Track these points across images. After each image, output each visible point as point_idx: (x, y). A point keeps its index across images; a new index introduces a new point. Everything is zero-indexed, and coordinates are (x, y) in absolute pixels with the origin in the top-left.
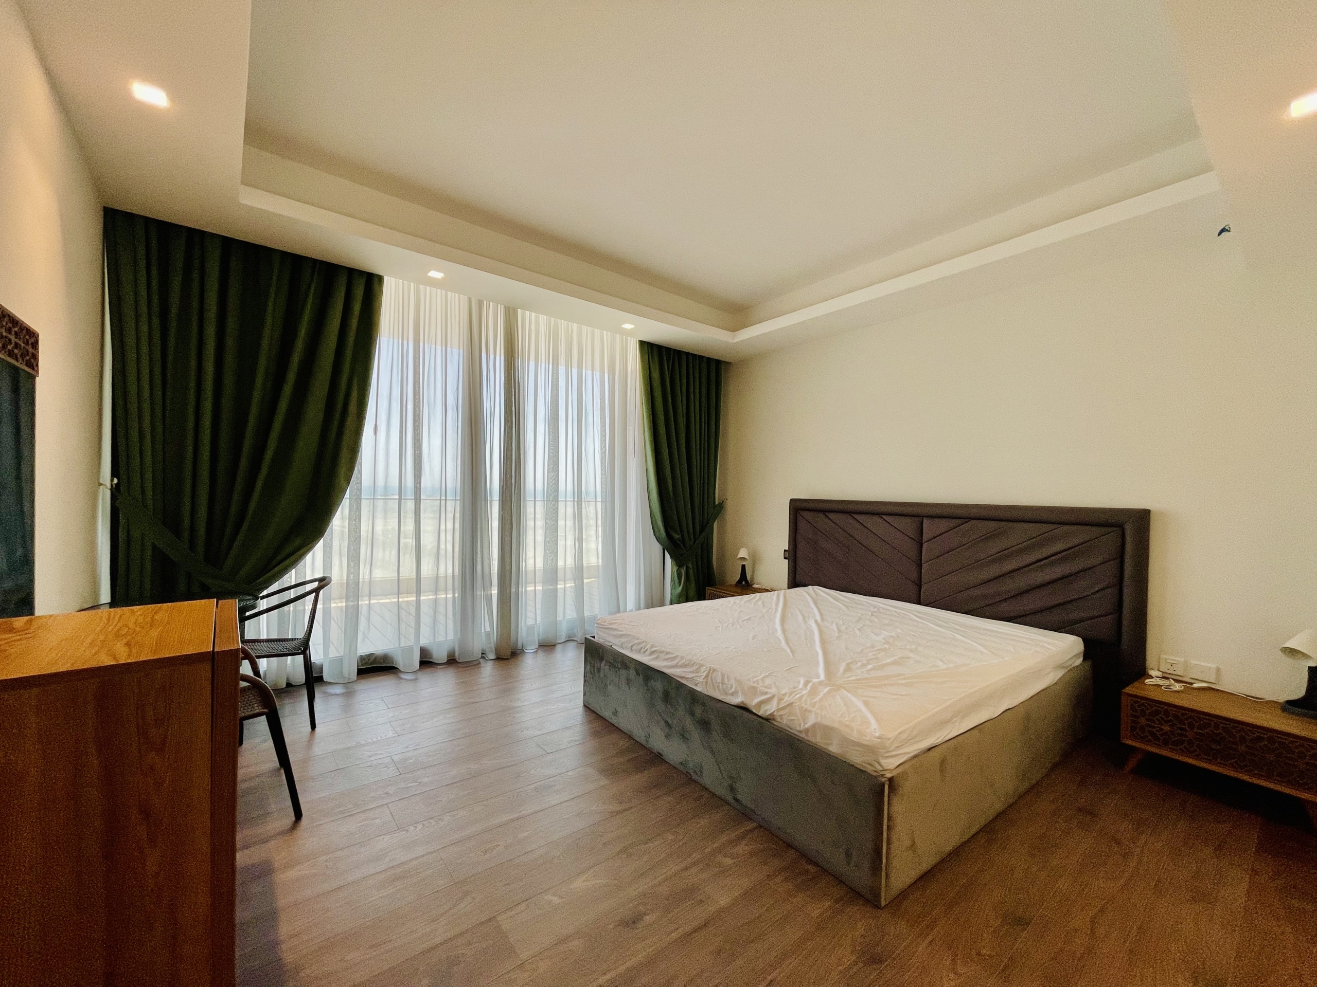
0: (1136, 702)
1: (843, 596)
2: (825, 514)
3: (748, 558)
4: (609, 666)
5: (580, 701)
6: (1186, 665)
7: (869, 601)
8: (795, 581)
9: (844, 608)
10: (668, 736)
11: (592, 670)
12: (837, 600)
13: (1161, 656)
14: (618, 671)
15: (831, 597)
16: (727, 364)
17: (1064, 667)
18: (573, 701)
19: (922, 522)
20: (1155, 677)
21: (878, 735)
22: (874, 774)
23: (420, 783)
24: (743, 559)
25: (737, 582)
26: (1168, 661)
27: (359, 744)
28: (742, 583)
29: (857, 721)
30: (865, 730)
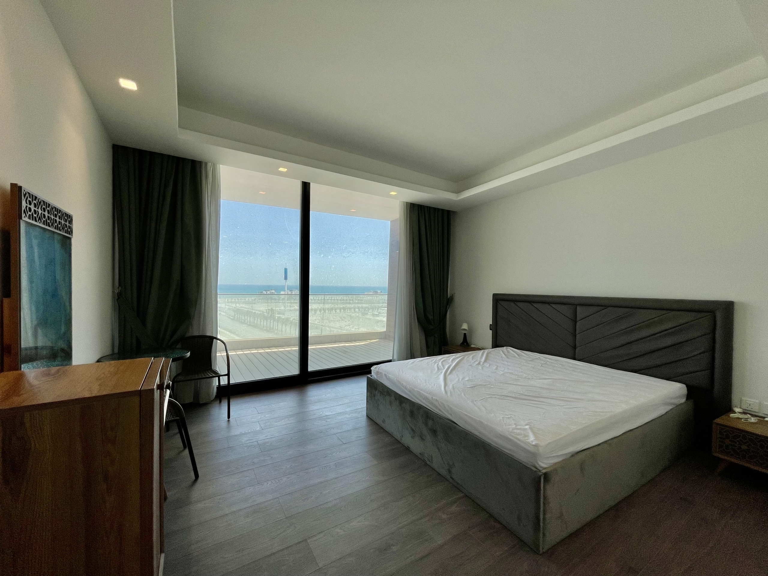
0: (723, 429)
1: (525, 354)
2: (515, 303)
3: (467, 329)
4: (380, 393)
5: (365, 413)
6: (760, 404)
7: (541, 357)
8: (496, 343)
9: (524, 362)
10: (413, 437)
11: (371, 395)
12: (520, 357)
13: (743, 398)
14: (385, 397)
15: (517, 354)
16: (454, 213)
17: (672, 404)
18: (361, 413)
19: (576, 308)
20: (738, 412)
21: (534, 444)
22: (535, 469)
23: (272, 457)
24: (464, 329)
25: (461, 344)
26: (747, 402)
27: (242, 433)
28: (464, 344)
29: (522, 435)
30: (526, 440)
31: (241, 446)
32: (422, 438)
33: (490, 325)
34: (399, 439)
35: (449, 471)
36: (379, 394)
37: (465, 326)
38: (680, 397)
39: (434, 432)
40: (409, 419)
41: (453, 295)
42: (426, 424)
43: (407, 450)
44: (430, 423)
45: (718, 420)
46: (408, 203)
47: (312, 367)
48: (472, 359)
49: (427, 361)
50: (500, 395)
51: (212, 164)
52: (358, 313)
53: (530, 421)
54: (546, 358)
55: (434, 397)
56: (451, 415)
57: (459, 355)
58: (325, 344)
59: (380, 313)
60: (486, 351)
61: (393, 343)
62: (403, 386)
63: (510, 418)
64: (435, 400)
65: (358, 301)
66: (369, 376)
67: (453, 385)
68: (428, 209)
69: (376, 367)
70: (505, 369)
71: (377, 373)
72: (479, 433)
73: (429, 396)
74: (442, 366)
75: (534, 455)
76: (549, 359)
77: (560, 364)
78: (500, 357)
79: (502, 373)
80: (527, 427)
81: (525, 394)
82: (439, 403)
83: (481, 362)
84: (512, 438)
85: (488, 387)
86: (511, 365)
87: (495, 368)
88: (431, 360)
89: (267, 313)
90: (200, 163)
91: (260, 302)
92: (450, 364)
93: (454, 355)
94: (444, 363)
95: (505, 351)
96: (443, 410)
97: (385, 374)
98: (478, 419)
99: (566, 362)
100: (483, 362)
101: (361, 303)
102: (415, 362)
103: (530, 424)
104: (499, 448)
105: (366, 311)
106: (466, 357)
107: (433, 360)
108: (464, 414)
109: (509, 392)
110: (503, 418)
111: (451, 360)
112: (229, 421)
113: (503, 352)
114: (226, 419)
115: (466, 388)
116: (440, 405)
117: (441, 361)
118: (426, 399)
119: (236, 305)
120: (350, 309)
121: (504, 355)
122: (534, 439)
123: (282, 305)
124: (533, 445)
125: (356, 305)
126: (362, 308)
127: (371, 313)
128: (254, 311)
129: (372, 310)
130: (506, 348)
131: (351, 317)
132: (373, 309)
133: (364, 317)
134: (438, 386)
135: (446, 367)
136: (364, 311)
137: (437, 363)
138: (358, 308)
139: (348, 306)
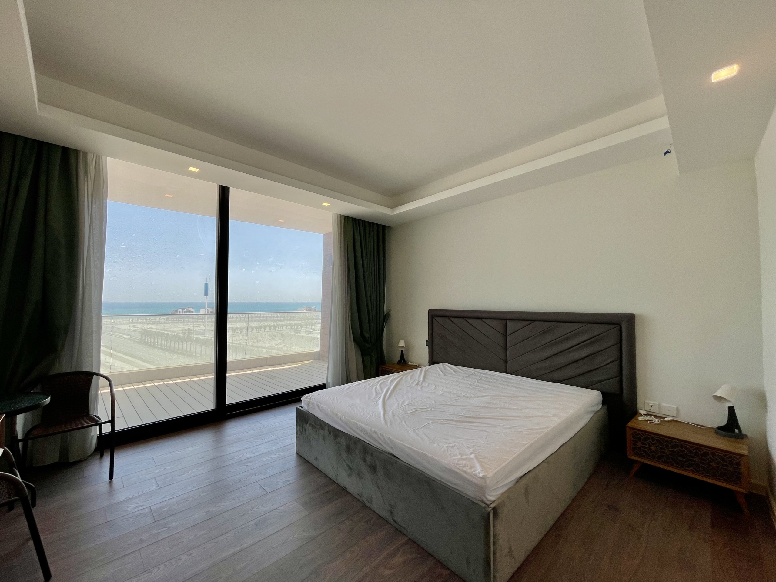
0: (635, 433)
1: (461, 369)
2: (449, 319)
3: (404, 346)
4: (312, 427)
5: (294, 450)
6: (660, 406)
7: (476, 373)
8: (433, 360)
9: (461, 378)
10: (349, 476)
11: (301, 429)
12: (457, 373)
13: (645, 401)
14: (317, 431)
15: (453, 370)
16: (390, 228)
17: (592, 412)
18: (290, 450)
19: (506, 324)
20: (643, 414)
21: (482, 476)
22: (484, 505)
23: (169, 528)
24: (402, 347)
25: (398, 361)
26: (649, 404)
27: (128, 498)
28: (401, 362)
29: (467, 466)
30: (474, 472)
31: (125, 517)
32: (360, 476)
33: (427, 341)
34: (333, 478)
35: (391, 513)
36: (310, 428)
37: (402, 343)
38: (597, 404)
39: (373, 468)
40: (344, 455)
41: (389, 311)
42: (365, 461)
43: (343, 490)
44: (369, 458)
45: (630, 424)
46: (342, 216)
47: (231, 399)
48: (411, 379)
49: (364, 385)
50: (442, 420)
51: (95, 155)
52: (290, 331)
53: (474, 449)
54: (481, 373)
55: (372, 429)
56: (392, 448)
57: (396, 375)
58: (250, 369)
59: (314, 330)
60: (424, 369)
61: (327, 363)
62: (338, 418)
63: (454, 446)
64: (374, 431)
65: (290, 318)
66: (299, 407)
67: (392, 411)
68: (362, 222)
69: (307, 397)
70: (443, 388)
71: (309, 404)
72: (422, 466)
73: (367, 428)
74: (380, 390)
75: (482, 488)
76: (484, 374)
77: (494, 379)
78: (438, 375)
79: (441, 393)
80: (472, 456)
81: (466, 415)
82: (378, 435)
83: (420, 381)
84: (458, 471)
85: (428, 410)
86: (449, 383)
87: (433, 387)
88: (368, 384)
89: (183, 334)
90: (77, 152)
91: (175, 321)
92: (388, 387)
93: (392, 376)
94: (382, 386)
95: (442, 367)
96: (382, 443)
97: (317, 404)
98: (421, 451)
99: (499, 376)
100: (421, 381)
101: (294, 320)
102: (351, 388)
103: (475, 452)
104: (445, 483)
105: (299, 328)
106: (404, 378)
107: (371, 383)
108: (406, 446)
109: (449, 415)
110: (447, 447)
111: (389, 381)
112: (111, 482)
113: (440, 368)
114: (107, 480)
115: (407, 415)
116: (379, 437)
117: (379, 384)
118: (364, 431)
119: (143, 326)
120: (282, 326)
121: (441, 373)
122: (481, 471)
123: (202, 324)
124: (481, 478)
125: (289, 322)
126: (295, 325)
127: (305, 330)
128: (166, 332)
129: (306, 327)
130: (443, 365)
131: (283, 335)
132: (306, 325)
133: (297, 334)
134: (377, 414)
135: (385, 391)
136: (297, 328)
137: (375, 386)
138: (290, 325)
139: (279, 323)
